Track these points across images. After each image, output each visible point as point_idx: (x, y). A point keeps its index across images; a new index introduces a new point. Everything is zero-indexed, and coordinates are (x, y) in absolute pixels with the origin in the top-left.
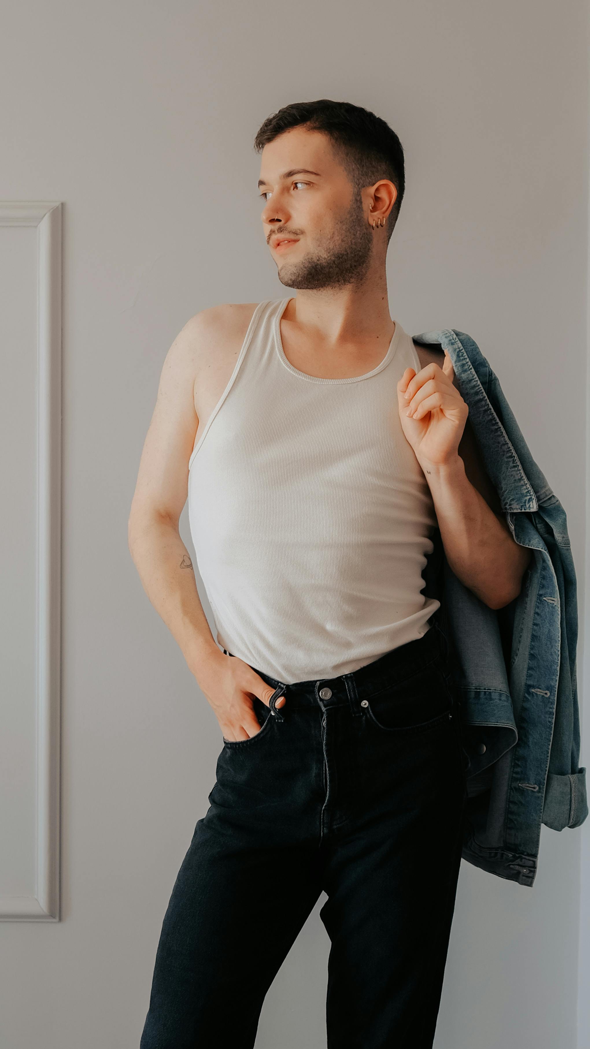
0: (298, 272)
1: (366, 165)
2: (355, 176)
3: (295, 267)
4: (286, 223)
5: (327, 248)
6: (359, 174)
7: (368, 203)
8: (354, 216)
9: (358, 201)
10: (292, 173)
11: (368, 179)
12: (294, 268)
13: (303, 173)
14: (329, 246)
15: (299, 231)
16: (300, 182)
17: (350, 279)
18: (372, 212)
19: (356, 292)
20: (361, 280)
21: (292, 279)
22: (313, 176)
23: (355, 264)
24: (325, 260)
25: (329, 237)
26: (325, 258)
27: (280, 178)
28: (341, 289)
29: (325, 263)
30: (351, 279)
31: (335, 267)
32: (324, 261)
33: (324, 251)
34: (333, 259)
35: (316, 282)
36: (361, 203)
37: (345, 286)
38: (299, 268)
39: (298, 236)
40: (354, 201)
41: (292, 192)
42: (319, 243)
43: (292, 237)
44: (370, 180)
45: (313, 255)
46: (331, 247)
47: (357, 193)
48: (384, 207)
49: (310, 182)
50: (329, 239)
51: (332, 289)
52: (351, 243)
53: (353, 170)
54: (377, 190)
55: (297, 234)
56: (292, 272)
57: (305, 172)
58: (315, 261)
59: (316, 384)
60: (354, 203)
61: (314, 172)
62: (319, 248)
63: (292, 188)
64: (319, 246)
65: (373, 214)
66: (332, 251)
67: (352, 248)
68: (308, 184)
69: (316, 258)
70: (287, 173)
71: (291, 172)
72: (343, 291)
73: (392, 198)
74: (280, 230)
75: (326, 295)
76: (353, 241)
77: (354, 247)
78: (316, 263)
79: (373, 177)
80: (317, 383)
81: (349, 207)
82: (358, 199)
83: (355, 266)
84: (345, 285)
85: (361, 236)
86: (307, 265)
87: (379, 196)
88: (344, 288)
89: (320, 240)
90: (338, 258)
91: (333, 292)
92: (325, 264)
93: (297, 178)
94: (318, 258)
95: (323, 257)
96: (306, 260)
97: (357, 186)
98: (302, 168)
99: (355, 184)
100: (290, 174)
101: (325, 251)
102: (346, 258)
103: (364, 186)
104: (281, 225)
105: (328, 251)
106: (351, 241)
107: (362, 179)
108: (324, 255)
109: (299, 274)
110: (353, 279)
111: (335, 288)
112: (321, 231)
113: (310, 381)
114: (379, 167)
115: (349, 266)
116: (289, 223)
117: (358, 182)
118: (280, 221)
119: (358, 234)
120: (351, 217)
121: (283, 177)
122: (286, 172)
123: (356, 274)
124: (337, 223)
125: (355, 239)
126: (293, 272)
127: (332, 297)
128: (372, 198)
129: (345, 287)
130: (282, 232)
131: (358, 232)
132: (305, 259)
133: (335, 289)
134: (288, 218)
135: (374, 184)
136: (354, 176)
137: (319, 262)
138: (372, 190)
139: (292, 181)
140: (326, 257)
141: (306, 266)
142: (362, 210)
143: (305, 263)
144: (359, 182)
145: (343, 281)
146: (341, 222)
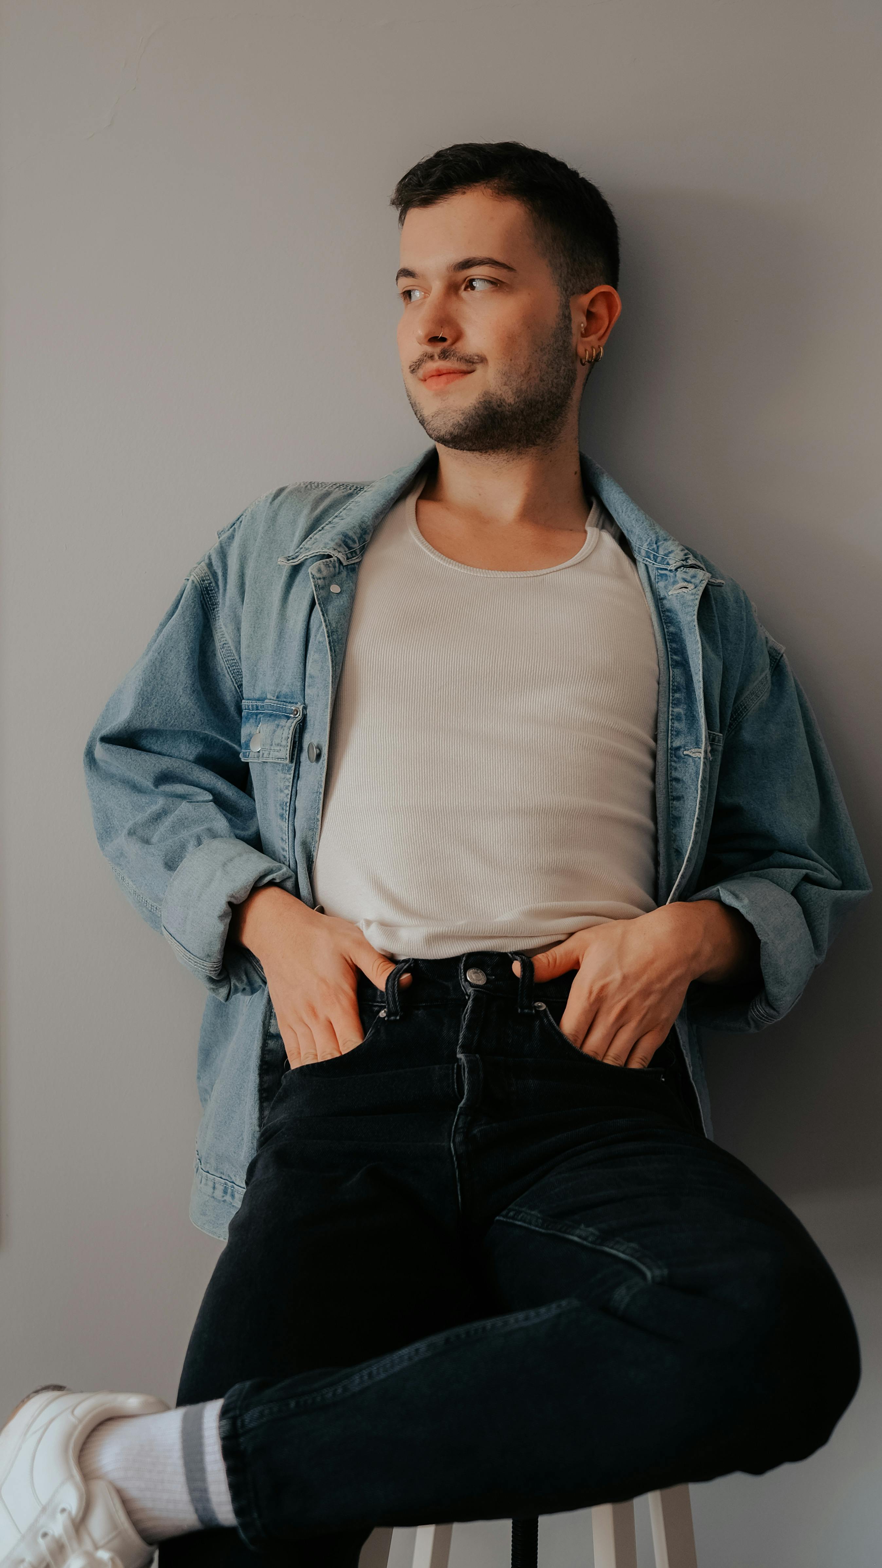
0: (465, 423)
1: (578, 258)
2: (563, 276)
3: (463, 413)
4: (453, 343)
5: (517, 389)
6: (568, 272)
7: (579, 321)
8: (560, 341)
9: (567, 318)
10: (470, 263)
11: (580, 281)
12: (461, 416)
13: (489, 265)
14: (521, 385)
15: (476, 358)
16: (478, 279)
17: (535, 439)
18: (584, 337)
19: (542, 459)
20: (552, 441)
21: (454, 433)
22: (505, 271)
23: (549, 417)
24: (510, 408)
25: (523, 371)
26: (510, 405)
27: (448, 269)
28: (519, 453)
29: (509, 412)
30: (537, 440)
31: (522, 420)
32: (507, 409)
33: (511, 393)
34: (523, 407)
35: (488, 440)
36: (570, 320)
37: (527, 449)
38: (469, 416)
39: (474, 365)
40: (561, 317)
41: (464, 294)
42: (506, 379)
43: (464, 367)
44: (582, 283)
45: (492, 396)
46: (524, 387)
47: (565, 304)
48: (599, 330)
49: (497, 279)
50: (523, 375)
51: (507, 451)
52: (552, 385)
53: (561, 265)
54: (593, 302)
55: (473, 363)
56: (456, 422)
57: (493, 264)
58: (495, 407)
59: (477, 576)
60: (561, 320)
61: (506, 265)
62: (505, 386)
63: (463, 287)
64: (505, 384)
65: (586, 339)
66: (523, 396)
67: (551, 392)
68: (495, 283)
69: (497, 401)
70: (461, 262)
71: (469, 261)
72: (523, 456)
73: (614, 316)
74: (444, 355)
75: (495, 460)
76: (555, 381)
77: (554, 390)
78: (496, 410)
79: (587, 280)
80: (479, 575)
81: (555, 327)
82: (567, 314)
83: (548, 420)
84: (527, 447)
85: (565, 373)
86: (482, 411)
87: (593, 310)
88: (524, 453)
89: (509, 375)
90: (530, 406)
91: (507, 457)
92: (507, 413)
93: (476, 272)
94: (499, 403)
95: (507, 403)
96: (481, 404)
97: (564, 292)
98: (487, 257)
99: (562, 289)
100: (467, 264)
101: (513, 393)
102: (540, 406)
103: (574, 294)
104: (446, 347)
105: (518, 392)
106: (552, 381)
107: (571, 282)
108: (510, 398)
109: (467, 427)
110: (541, 440)
111: (511, 450)
112: (511, 360)
113: (467, 571)
114: (596, 265)
115: (540, 419)
116: (459, 345)
117: (565, 287)
118: (443, 340)
119: (561, 371)
120: (556, 342)
121: (453, 268)
122: (460, 260)
123: (545, 432)
124: (536, 351)
125: (557, 379)
126: (459, 422)
127: (506, 465)
128: (584, 313)
129: (527, 451)
130: (448, 359)
131: (563, 368)
132: (480, 402)
133: (511, 453)
134: (459, 336)
135: (587, 291)
136: (560, 276)
137: (499, 409)
138: (585, 300)
139: (466, 276)
140: (513, 403)
141: (480, 413)
142: (571, 333)
143: (478, 407)
144: (567, 287)
145: (525, 442)
146: (541, 350)
